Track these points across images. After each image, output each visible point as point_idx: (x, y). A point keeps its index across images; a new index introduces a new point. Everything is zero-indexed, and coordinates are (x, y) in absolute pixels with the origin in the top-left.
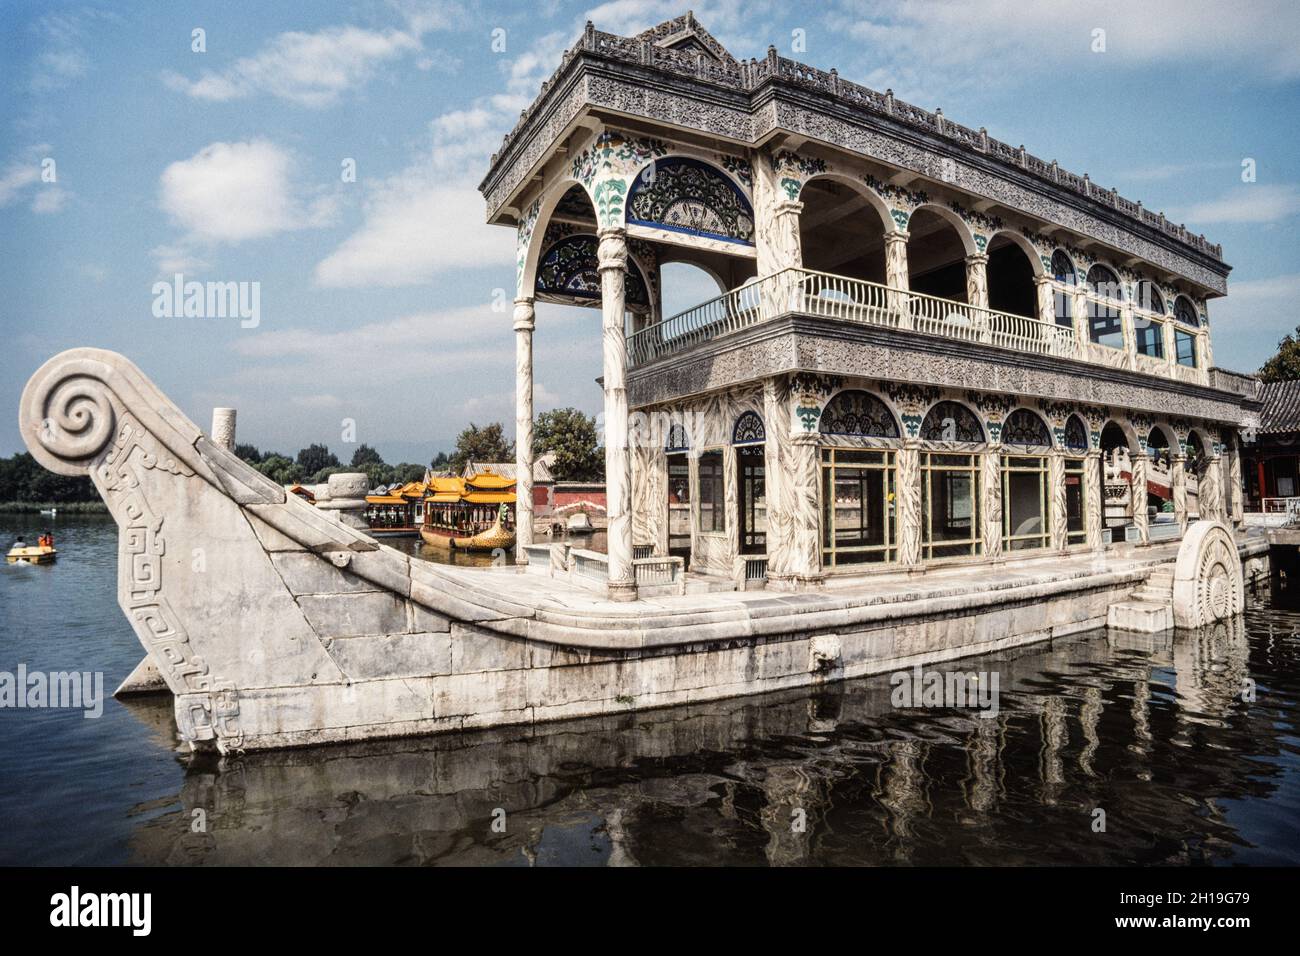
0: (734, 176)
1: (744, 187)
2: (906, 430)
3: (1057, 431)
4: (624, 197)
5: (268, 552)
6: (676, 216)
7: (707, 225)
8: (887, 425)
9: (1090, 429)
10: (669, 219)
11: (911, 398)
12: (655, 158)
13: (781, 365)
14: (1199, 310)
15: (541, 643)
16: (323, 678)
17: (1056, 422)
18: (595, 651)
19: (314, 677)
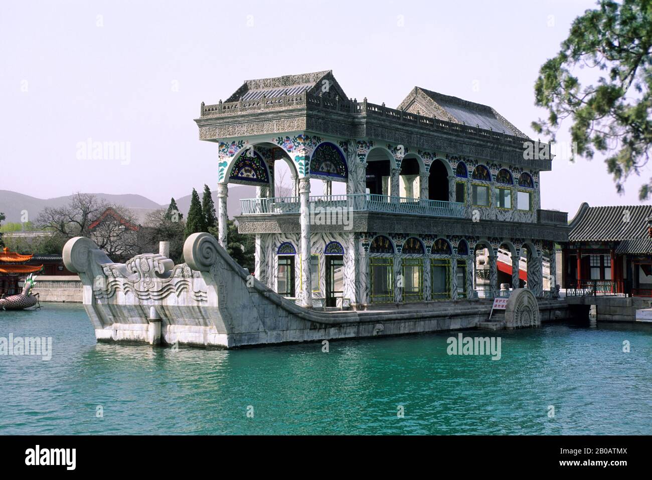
0: (342, 149)
1: (344, 154)
2: (397, 251)
3: (454, 248)
4: (310, 163)
5: (249, 292)
6: (323, 168)
7: (331, 171)
8: (390, 249)
9: (470, 247)
10: (320, 170)
11: (399, 238)
12: (318, 145)
13: (361, 230)
14: (534, 179)
15: (309, 321)
16: (260, 330)
17: (454, 244)
18: (321, 324)
19: (258, 330)
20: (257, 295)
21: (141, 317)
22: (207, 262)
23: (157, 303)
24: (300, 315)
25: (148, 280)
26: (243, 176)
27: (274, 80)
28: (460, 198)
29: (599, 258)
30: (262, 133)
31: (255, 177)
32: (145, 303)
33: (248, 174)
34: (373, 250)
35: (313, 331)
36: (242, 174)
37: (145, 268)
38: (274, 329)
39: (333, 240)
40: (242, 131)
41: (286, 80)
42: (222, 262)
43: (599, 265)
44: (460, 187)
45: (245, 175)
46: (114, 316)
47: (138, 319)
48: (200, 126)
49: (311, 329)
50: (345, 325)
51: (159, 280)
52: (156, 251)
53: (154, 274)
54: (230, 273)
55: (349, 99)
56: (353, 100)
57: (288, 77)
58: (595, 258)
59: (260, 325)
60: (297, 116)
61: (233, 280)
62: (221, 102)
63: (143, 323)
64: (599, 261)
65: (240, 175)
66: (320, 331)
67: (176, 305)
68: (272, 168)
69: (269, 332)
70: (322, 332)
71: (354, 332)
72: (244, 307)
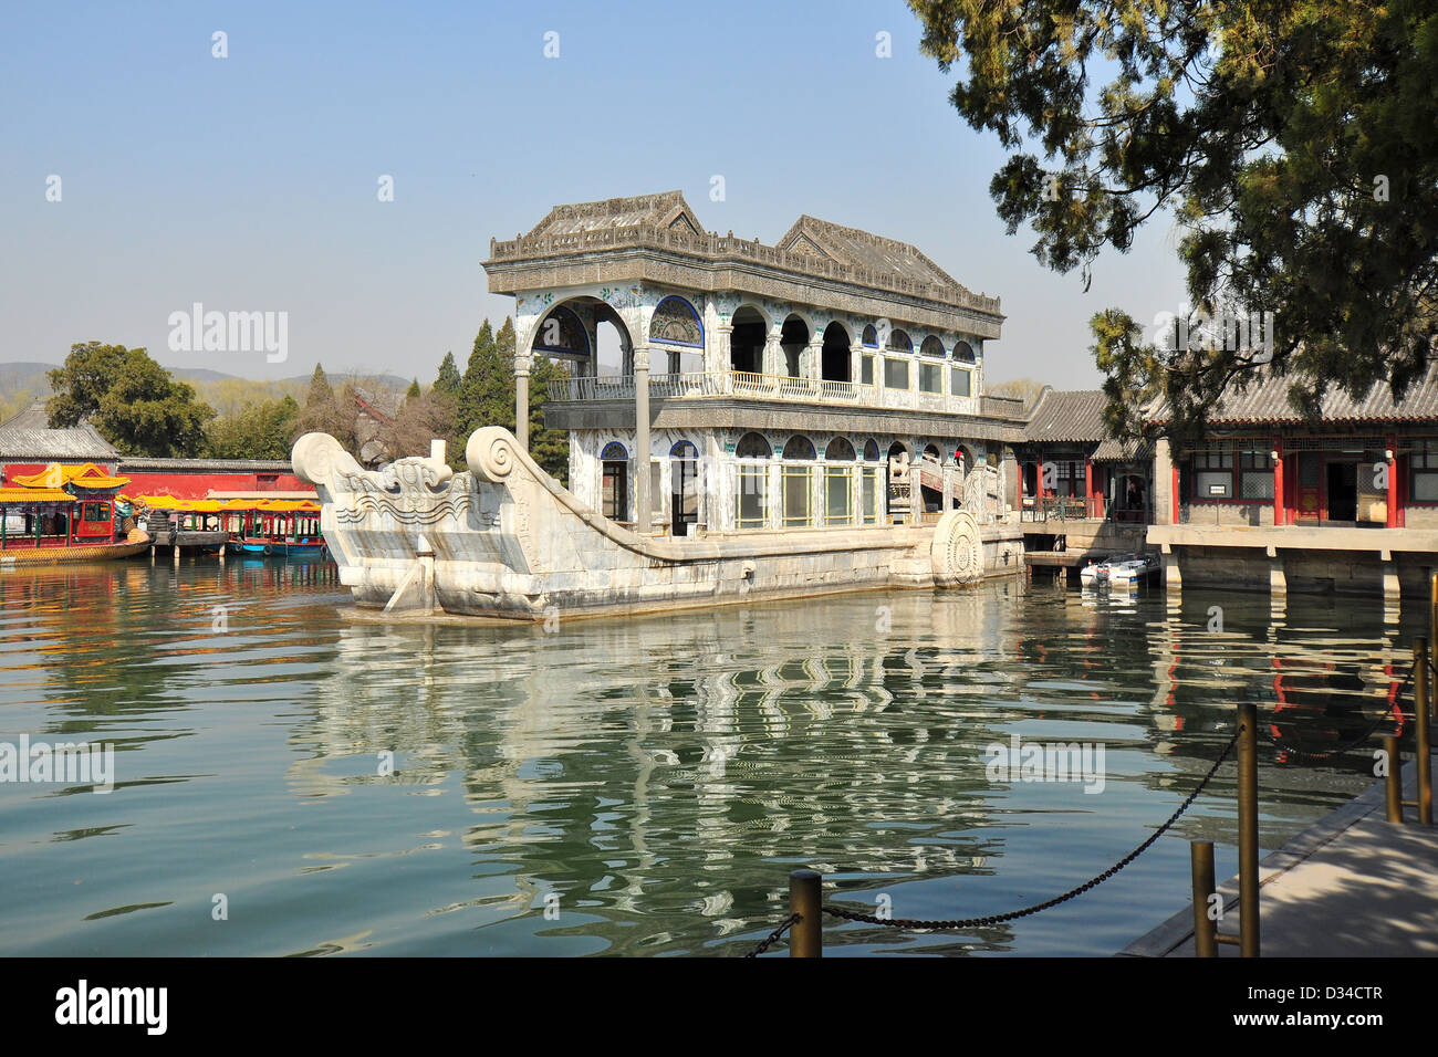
0: (696, 306)
1: (701, 313)
2: (775, 453)
3: (859, 450)
4: (649, 326)
8: (766, 451)
9: (881, 448)
12: (661, 300)
13: (724, 424)
14: (976, 350)
15: (647, 556)
16: (577, 568)
17: (858, 445)
18: (665, 561)
19: (575, 567)
20: (572, 518)
21: (404, 549)
22: (502, 470)
23: (427, 528)
24: (635, 547)
25: (415, 495)
27: (597, 205)
28: (867, 377)
29: (1068, 467)
30: (579, 282)
31: (569, 347)
32: (410, 528)
34: (740, 453)
35: (652, 571)
37: (412, 480)
38: (596, 568)
39: (682, 439)
40: (552, 278)
41: (616, 207)
42: (522, 469)
43: (1068, 476)
44: (867, 362)
46: (366, 547)
47: (398, 552)
48: (489, 273)
49: (650, 568)
50: (700, 562)
51: (431, 495)
52: (427, 454)
53: (422, 486)
54: (533, 486)
55: (707, 232)
56: (712, 233)
57: (618, 201)
58: (1062, 467)
59: (576, 561)
60: (631, 257)
61: (538, 493)
62: (519, 238)
63: (408, 558)
64: (1068, 471)
66: (664, 570)
67: (455, 531)
68: (594, 334)
69: (589, 572)
70: (667, 571)
71: (713, 573)
72: (553, 535)
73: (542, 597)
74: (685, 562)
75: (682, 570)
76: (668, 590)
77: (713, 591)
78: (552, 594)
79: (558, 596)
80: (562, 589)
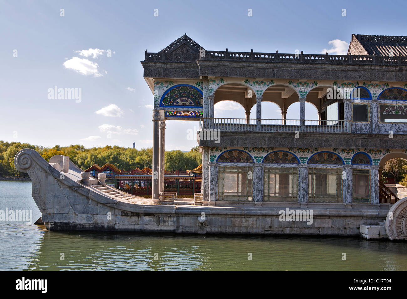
0: (199, 88)
1: (201, 90)
3: (347, 159)
5: (61, 187)
6: (177, 103)
8: (249, 159)
12: (170, 86)
16: (70, 212)
17: (346, 156)
18: (132, 213)
19: (69, 212)
20: (68, 189)
26: (181, 115)
31: (194, 115)
33: (186, 113)
34: (221, 160)
35: (123, 217)
36: (180, 113)
38: (84, 213)
42: (38, 167)
45: (183, 114)
49: (122, 215)
50: (161, 215)
54: (44, 174)
59: (70, 209)
61: (47, 178)
65: (178, 114)
66: (132, 217)
69: (79, 215)
70: (135, 219)
71: (173, 221)
72: (55, 196)
73: (50, 224)
74: (146, 214)
75: (146, 219)
76: (137, 227)
77: (174, 230)
78: (55, 223)
79: (59, 224)
80: (62, 221)
